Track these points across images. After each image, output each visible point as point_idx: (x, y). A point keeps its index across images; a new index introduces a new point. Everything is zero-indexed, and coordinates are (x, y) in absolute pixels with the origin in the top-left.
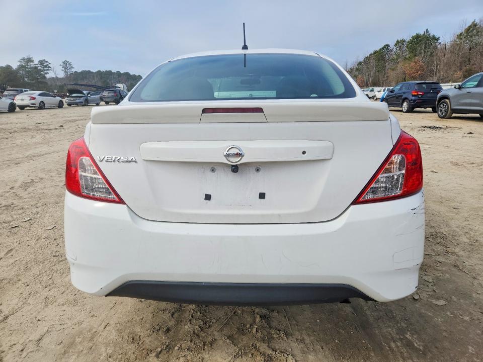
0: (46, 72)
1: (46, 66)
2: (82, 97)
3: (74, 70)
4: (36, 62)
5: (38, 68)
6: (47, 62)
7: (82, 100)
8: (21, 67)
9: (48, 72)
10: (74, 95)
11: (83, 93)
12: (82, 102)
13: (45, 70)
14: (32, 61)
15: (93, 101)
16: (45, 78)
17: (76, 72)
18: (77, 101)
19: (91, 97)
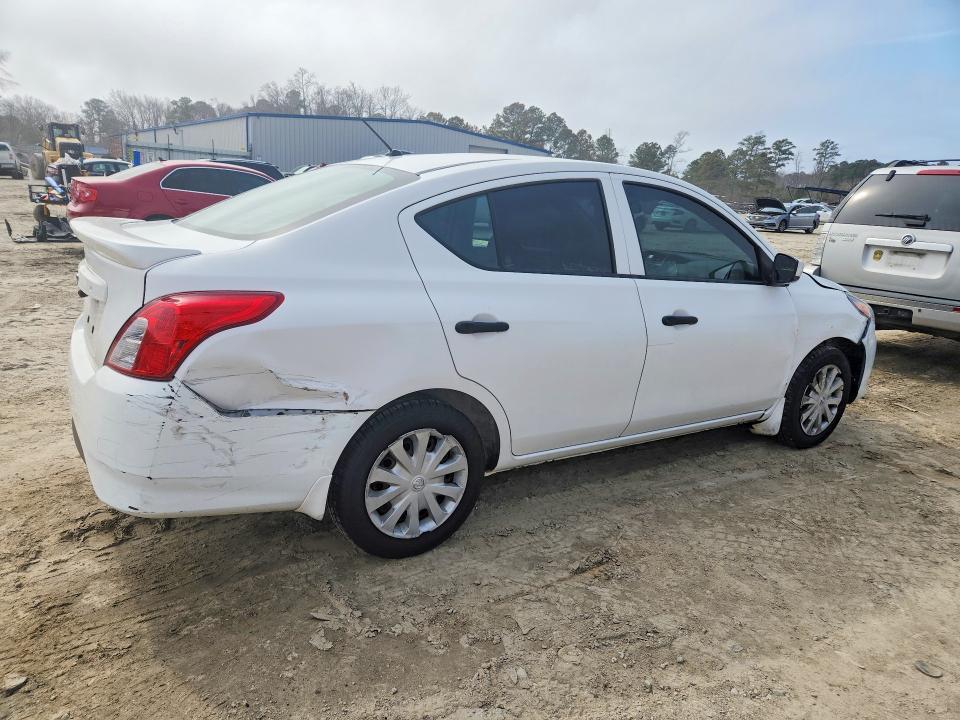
0: (780, 163)
1: (784, 152)
2: (780, 214)
3: (838, 160)
4: (769, 143)
5: (769, 156)
6: (790, 143)
7: (776, 220)
8: (740, 152)
9: (785, 162)
10: (766, 209)
11: (782, 207)
12: (773, 225)
13: (779, 160)
14: (763, 143)
15: (798, 224)
16: (774, 174)
17: (844, 163)
18: (766, 221)
19: (800, 215)
